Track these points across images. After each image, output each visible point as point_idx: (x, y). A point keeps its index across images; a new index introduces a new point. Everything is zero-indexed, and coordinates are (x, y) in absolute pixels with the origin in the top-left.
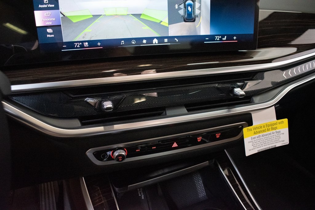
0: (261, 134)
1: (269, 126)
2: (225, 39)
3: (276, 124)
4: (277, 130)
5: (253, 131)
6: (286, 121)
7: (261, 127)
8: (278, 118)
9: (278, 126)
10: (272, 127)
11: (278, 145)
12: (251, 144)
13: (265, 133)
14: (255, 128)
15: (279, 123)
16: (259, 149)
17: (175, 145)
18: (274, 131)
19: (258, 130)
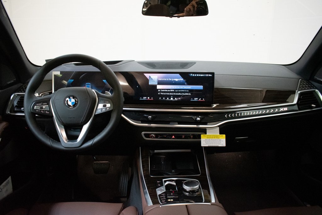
0: (210, 139)
1: (215, 136)
2: (200, 99)
3: (219, 136)
4: (219, 139)
5: (206, 137)
6: (224, 136)
7: (211, 136)
8: (220, 134)
9: (220, 137)
10: (217, 137)
11: (220, 146)
12: (205, 142)
13: (213, 139)
14: (207, 136)
15: (221, 136)
16: (209, 145)
17: (173, 137)
18: (218, 139)
19: (209, 137)
